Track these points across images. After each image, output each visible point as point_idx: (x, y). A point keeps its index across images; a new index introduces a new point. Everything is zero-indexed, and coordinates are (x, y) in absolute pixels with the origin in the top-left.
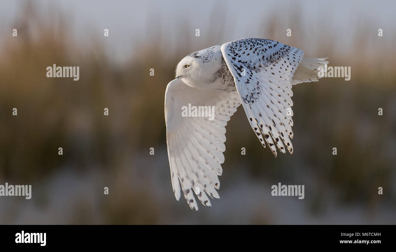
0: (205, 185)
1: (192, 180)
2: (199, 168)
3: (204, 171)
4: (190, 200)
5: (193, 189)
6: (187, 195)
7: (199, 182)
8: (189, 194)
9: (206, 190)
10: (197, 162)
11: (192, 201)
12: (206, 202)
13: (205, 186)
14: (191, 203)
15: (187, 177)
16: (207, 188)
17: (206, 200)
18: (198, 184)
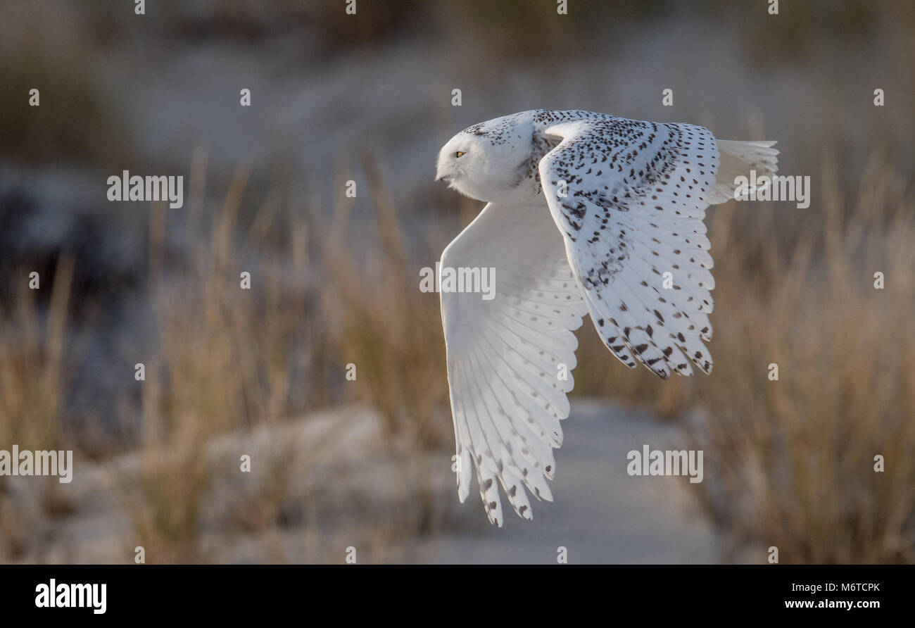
0: (525, 470)
1: (498, 460)
2: (515, 432)
3: (524, 439)
4: (491, 503)
5: (500, 479)
6: (486, 492)
7: (514, 463)
8: (490, 490)
9: (527, 482)
10: (510, 419)
11: (493, 506)
12: (523, 509)
13: (525, 473)
14: (492, 511)
15: (490, 454)
16: (528, 478)
17: (523, 506)
18: (511, 468)
